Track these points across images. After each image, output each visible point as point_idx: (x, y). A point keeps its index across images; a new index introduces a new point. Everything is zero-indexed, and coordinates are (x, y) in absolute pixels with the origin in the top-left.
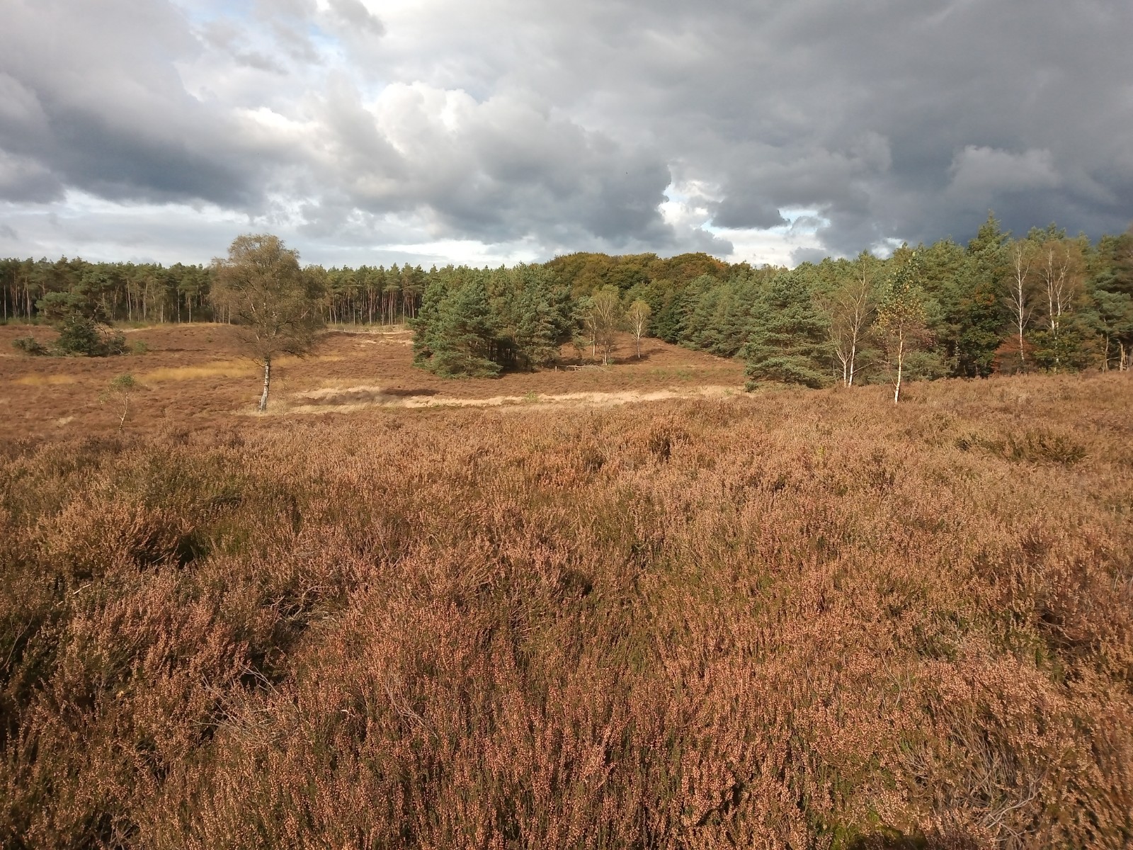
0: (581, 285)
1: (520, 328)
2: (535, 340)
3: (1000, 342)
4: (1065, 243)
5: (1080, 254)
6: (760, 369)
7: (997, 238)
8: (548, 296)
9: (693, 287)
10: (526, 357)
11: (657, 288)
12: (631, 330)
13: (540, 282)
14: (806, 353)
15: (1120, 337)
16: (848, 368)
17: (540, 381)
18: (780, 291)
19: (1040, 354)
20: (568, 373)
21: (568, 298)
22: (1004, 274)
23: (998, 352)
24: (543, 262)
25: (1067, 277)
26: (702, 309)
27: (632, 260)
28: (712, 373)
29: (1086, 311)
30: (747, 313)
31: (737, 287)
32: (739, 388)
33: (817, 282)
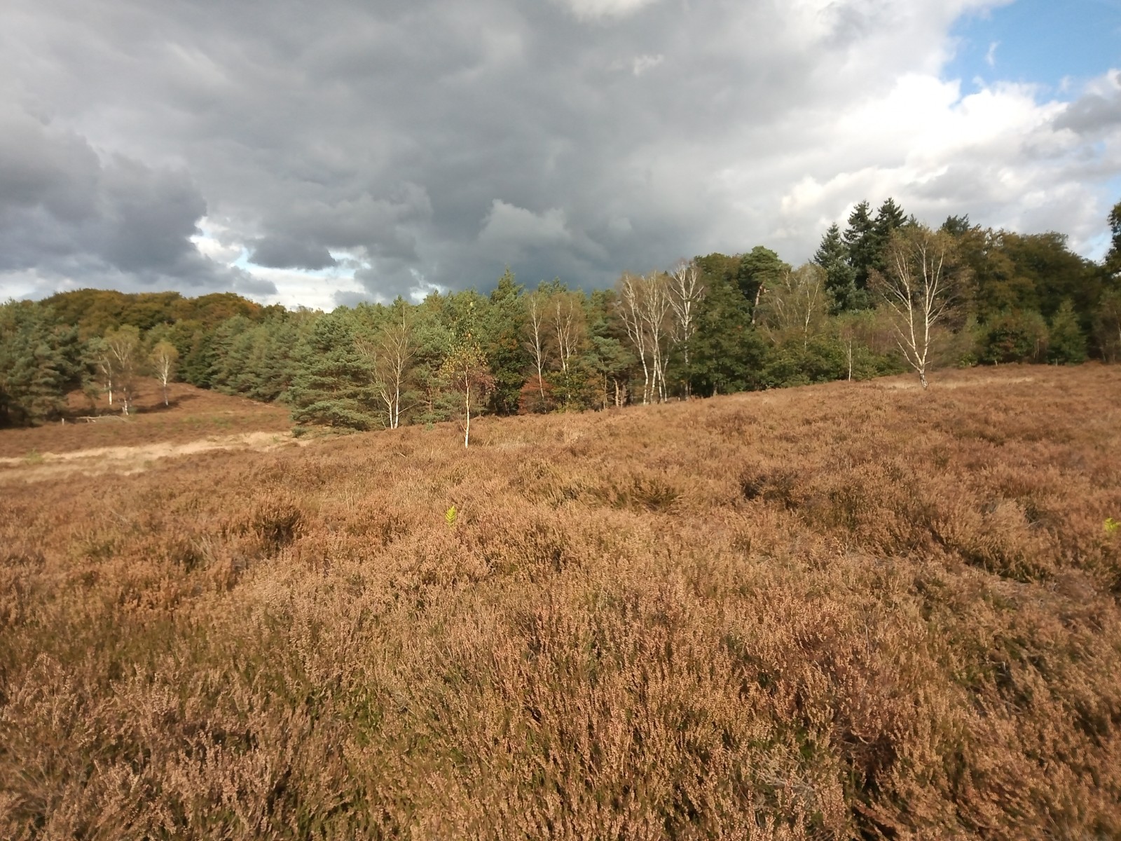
0: (89, 325)
1: (12, 376)
2: (34, 389)
3: (524, 382)
4: (568, 294)
5: (580, 305)
6: (307, 413)
7: (514, 290)
8: (49, 338)
9: (225, 328)
10: (22, 410)
11: (183, 328)
12: (155, 374)
13: (37, 321)
14: (353, 396)
15: (615, 376)
16: (394, 410)
17: (42, 437)
18: (322, 334)
19: (556, 391)
20: (78, 427)
21: (74, 340)
22: (522, 322)
23: (523, 390)
24: (39, 299)
25: (572, 325)
26: (237, 351)
27: (152, 298)
28: (253, 419)
29: (588, 354)
30: (285, 356)
31: (273, 329)
32: (285, 433)
33: (357, 326)
